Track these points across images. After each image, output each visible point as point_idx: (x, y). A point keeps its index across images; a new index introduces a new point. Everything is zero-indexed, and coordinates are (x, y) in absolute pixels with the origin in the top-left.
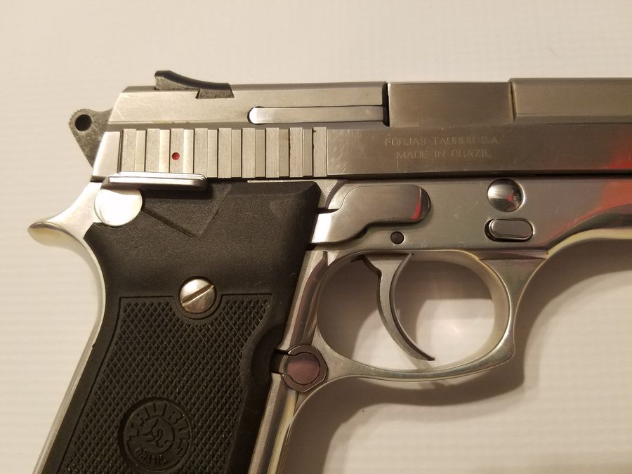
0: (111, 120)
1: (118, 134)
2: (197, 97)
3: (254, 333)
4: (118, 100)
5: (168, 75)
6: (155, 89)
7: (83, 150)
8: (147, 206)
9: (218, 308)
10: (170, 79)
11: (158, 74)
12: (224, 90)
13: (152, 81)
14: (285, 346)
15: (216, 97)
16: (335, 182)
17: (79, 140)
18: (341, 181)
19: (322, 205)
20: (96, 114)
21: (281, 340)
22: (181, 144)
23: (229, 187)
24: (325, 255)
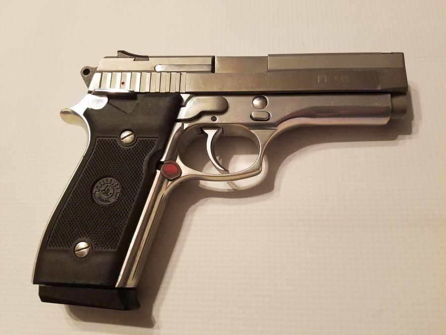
0: (98, 70)
1: (100, 74)
2: (134, 60)
3: (150, 153)
4: (101, 61)
5: (123, 52)
6: (117, 57)
7: (86, 83)
8: (110, 102)
9: (135, 142)
10: (124, 54)
11: (119, 51)
12: (146, 58)
13: (116, 55)
14: (163, 160)
15: (142, 60)
16: (189, 95)
17: (84, 79)
18: (192, 95)
19: (183, 104)
20: (92, 68)
21: (161, 158)
22: (125, 79)
23: (144, 95)
24: (183, 125)
